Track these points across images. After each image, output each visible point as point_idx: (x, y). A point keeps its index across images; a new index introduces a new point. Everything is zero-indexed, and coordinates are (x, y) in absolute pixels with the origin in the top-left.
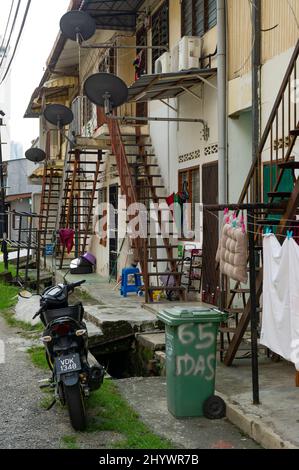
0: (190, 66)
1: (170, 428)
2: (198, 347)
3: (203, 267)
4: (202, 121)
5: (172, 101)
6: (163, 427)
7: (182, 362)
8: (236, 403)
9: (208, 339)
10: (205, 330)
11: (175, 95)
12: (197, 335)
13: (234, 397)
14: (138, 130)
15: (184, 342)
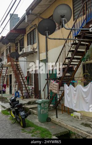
0: (31, 51)
1: (41, 125)
2: (45, 107)
3: (35, 91)
4: (34, 62)
5: (25, 57)
6: (40, 125)
7: (42, 111)
8: (53, 118)
9: (47, 106)
10: (46, 104)
11: (26, 56)
12: (45, 105)
13: (52, 117)
14: (17, 63)
15: (43, 107)
